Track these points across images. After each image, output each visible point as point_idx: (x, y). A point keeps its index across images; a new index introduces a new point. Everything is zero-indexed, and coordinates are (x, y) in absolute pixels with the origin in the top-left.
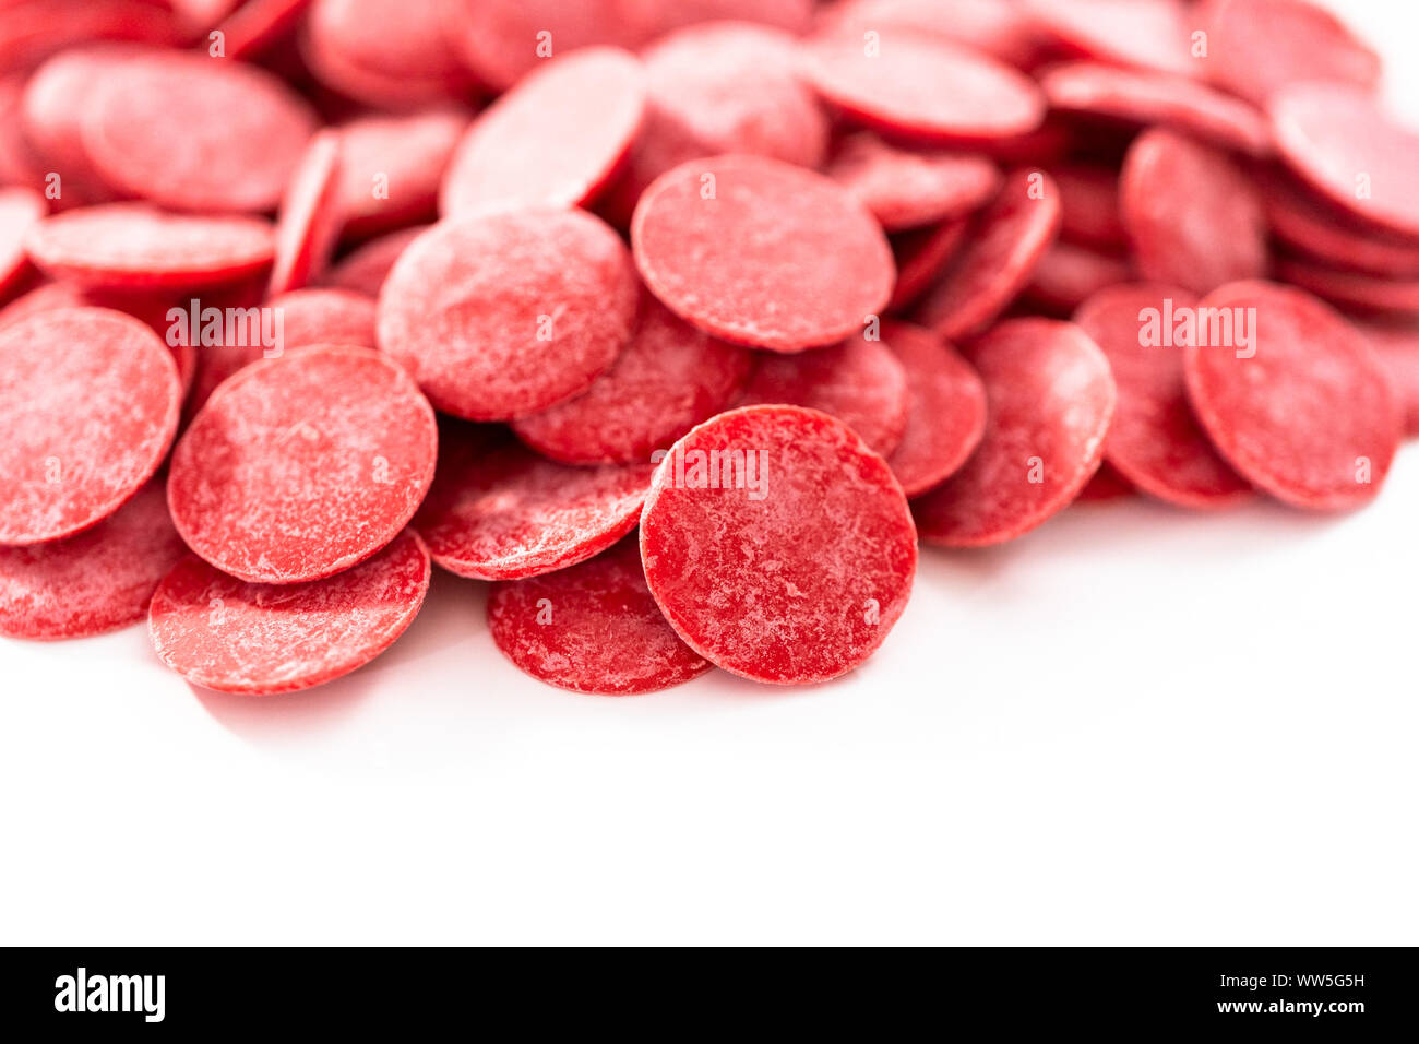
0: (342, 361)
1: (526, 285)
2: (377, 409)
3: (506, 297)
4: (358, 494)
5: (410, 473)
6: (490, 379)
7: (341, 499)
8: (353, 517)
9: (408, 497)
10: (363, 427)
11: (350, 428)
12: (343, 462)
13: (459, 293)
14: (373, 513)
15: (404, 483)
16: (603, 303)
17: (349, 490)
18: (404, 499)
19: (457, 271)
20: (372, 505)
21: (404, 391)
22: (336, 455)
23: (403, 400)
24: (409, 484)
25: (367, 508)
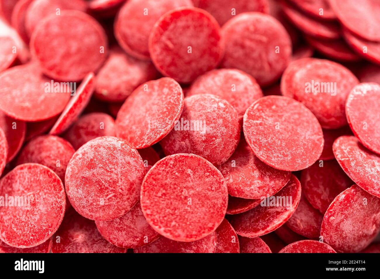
0: (50, 176)
1: (106, 181)
2: (52, 200)
3: (98, 182)
4: (34, 226)
5: (50, 227)
6: (84, 207)
7: (30, 225)
8: (30, 234)
9: (46, 236)
10: (46, 204)
11: (42, 202)
12: (36, 213)
13: (87, 174)
14: (35, 235)
15: (47, 230)
16: (125, 198)
17: (33, 224)
18: (45, 235)
19: (91, 165)
20: (36, 233)
21: (61, 198)
22: (35, 209)
23: (59, 200)
24: (48, 231)
25: (34, 233)
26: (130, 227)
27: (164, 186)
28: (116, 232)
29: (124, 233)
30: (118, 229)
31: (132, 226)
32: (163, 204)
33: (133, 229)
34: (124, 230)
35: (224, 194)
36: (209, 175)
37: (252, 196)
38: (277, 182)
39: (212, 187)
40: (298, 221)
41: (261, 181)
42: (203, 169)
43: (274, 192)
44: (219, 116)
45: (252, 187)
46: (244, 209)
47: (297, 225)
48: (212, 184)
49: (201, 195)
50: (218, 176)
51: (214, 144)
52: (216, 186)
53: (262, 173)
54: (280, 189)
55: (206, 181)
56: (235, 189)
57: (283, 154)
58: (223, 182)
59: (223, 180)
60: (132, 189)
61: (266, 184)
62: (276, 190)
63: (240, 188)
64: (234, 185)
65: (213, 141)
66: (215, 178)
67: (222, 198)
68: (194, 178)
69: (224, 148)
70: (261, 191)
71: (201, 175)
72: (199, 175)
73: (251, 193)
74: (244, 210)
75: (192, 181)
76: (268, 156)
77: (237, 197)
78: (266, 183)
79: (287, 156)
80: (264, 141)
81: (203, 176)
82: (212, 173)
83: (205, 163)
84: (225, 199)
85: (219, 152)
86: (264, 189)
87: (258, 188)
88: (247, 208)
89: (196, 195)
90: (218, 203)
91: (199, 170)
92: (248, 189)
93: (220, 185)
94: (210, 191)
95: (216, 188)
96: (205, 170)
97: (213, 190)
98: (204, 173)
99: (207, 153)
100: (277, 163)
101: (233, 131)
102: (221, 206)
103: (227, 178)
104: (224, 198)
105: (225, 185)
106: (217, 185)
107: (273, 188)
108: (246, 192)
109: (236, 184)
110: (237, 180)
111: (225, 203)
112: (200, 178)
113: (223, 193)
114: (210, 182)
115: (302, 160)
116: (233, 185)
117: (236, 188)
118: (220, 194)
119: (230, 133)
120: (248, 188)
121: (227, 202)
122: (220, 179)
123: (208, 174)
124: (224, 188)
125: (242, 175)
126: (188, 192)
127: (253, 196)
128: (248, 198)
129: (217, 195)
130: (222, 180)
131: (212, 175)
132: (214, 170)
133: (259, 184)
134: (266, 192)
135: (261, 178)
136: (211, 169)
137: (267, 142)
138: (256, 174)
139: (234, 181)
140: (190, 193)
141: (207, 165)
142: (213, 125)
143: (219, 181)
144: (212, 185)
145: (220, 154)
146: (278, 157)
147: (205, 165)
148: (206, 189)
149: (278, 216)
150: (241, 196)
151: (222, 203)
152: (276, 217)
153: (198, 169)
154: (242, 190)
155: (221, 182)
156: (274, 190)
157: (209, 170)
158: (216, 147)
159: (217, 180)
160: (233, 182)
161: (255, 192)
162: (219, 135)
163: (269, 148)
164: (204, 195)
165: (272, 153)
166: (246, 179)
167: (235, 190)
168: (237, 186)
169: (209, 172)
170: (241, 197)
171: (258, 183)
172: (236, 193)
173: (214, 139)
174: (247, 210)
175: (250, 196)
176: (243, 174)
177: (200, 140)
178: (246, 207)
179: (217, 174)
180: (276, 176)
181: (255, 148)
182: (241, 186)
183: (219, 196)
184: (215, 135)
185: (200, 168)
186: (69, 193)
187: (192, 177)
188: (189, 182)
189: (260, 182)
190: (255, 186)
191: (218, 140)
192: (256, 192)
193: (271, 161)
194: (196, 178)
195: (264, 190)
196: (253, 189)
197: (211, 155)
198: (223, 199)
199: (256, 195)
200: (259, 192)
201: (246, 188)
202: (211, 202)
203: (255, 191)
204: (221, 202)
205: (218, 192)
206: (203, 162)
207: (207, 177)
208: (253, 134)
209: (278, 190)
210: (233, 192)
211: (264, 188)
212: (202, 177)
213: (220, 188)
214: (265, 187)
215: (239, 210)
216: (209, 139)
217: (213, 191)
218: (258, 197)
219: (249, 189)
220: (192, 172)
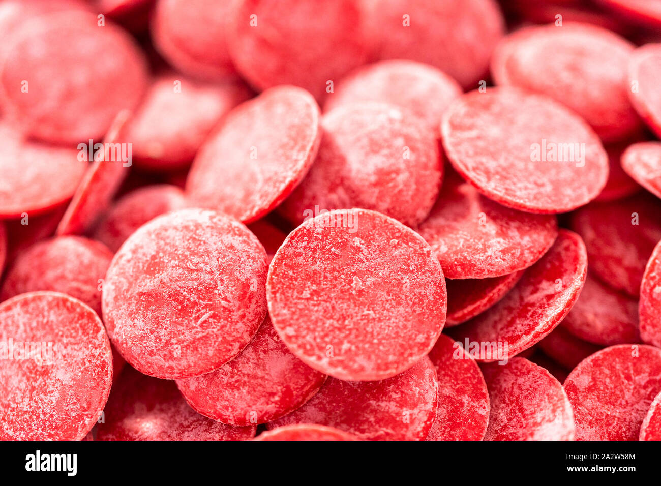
0: (71, 309)
1: (190, 291)
2: (81, 354)
3: (175, 296)
4: (52, 416)
5: (85, 411)
6: (152, 353)
7: (42, 416)
8: (44, 433)
9: (80, 429)
10: (69, 365)
11: (61, 363)
12: (51, 389)
13: (149, 284)
14: (57, 434)
15: (80, 417)
16: (236, 316)
17: (49, 411)
18: (76, 430)
19: (154, 266)
20: (57, 428)
21: (100, 346)
22: (48, 381)
23: (97, 352)
24: (83, 419)
25: (54, 429)
26: (255, 377)
27: (312, 277)
28: (226, 394)
29: (244, 391)
30: (232, 387)
31: (260, 373)
32: (317, 312)
33: (263, 378)
34: (244, 384)
35: (435, 275)
36: (398, 243)
37: (491, 270)
38: (535, 236)
39: (409, 266)
40: (590, 317)
41: (504, 239)
42: (384, 234)
43: (534, 256)
44: (395, 134)
45: (489, 252)
46: (479, 303)
47: (588, 325)
48: (409, 259)
49: (390, 282)
50: (416, 243)
51: (395, 186)
52: (416, 263)
53: (502, 226)
54: (543, 251)
55: (394, 255)
56: (456, 263)
57: (536, 183)
58: (429, 252)
59: (428, 250)
60: (248, 295)
61: (514, 244)
62: (536, 253)
63: (465, 258)
64: (452, 255)
65: (393, 180)
66: (410, 247)
67: (432, 283)
68: (370, 253)
69: (417, 190)
70: (508, 257)
71: (382, 246)
72: (378, 246)
73: (490, 264)
74: (479, 306)
75: (366, 259)
76: (507, 189)
77: (463, 277)
78: (514, 242)
79: (542, 185)
80: (492, 165)
81: (387, 246)
82: (403, 239)
83: (386, 221)
84: (440, 283)
85: (408, 198)
86: (512, 252)
87: (500, 253)
88: (485, 301)
89: (379, 284)
90: (428, 294)
91: (377, 236)
92: (481, 258)
93: (423, 259)
94: (406, 273)
95: (417, 266)
96: (389, 234)
97: (413, 270)
98: (389, 242)
99: (385, 205)
100: (528, 198)
101: (428, 156)
102: (434, 297)
103: (436, 246)
104: (438, 282)
105: (434, 258)
106: (418, 260)
107: (529, 249)
108: (478, 263)
109: (456, 253)
110: (456, 246)
111: (442, 291)
112: (380, 251)
113: (432, 274)
114: (403, 257)
115: (574, 190)
116: (450, 257)
117: (456, 260)
118: (429, 276)
119: (423, 159)
120: (482, 254)
121: (445, 290)
122: (421, 248)
123: (396, 241)
124: (434, 263)
125: (465, 235)
126: (363, 281)
127: (494, 270)
128: (486, 275)
129: (422, 279)
130: (425, 250)
131: (404, 242)
132: (407, 232)
133: (501, 246)
134: (517, 258)
135: (502, 234)
136: (399, 231)
137: (500, 166)
138: (491, 228)
139: (449, 249)
140: (368, 283)
141: (391, 224)
142: (386, 151)
143: (420, 251)
144: (409, 262)
145: (411, 201)
146: (526, 188)
147: (387, 226)
148: (398, 271)
149: (552, 301)
150: (471, 274)
151: (436, 293)
152: (548, 304)
153: (373, 235)
154: (470, 261)
155: (425, 252)
156: (532, 252)
157: (397, 235)
158: (400, 191)
159: (415, 251)
160: (448, 251)
161: (496, 260)
162: (402, 166)
163: (504, 175)
164: (396, 282)
165: (514, 184)
166: (472, 240)
167: (456, 265)
168: (459, 256)
169: (398, 238)
170: (470, 277)
171: (499, 243)
172: (459, 269)
173: (393, 176)
174: (485, 305)
175: (488, 271)
176: (465, 233)
177: (367, 183)
178: (483, 298)
179: (414, 240)
180: (530, 227)
181: (479, 177)
182: (465, 254)
183: (427, 280)
184: (393, 168)
185: (377, 232)
186: (117, 334)
187: (365, 251)
188: (362, 261)
189: (502, 240)
190: (495, 249)
191: (402, 178)
192: (499, 260)
193: (515, 196)
194: (374, 252)
195: (513, 254)
196: (491, 256)
197: (393, 208)
198: (435, 284)
199: (499, 267)
200: (504, 260)
201: (477, 256)
202: (413, 294)
203: (496, 258)
204: (433, 291)
205: (424, 272)
206: (381, 221)
207: (395, 247)
208: (468, 155)
209: (540, 252)
210: (451, 269)
211: (514, 251)
212: (385, 248)
213: (425, 264)
214: (515, 248)
215: (470, 308)
216: (384, 177)
217: (412, 272)
218: (503, 270)
219: (484, 257)
220: (363, 242)
